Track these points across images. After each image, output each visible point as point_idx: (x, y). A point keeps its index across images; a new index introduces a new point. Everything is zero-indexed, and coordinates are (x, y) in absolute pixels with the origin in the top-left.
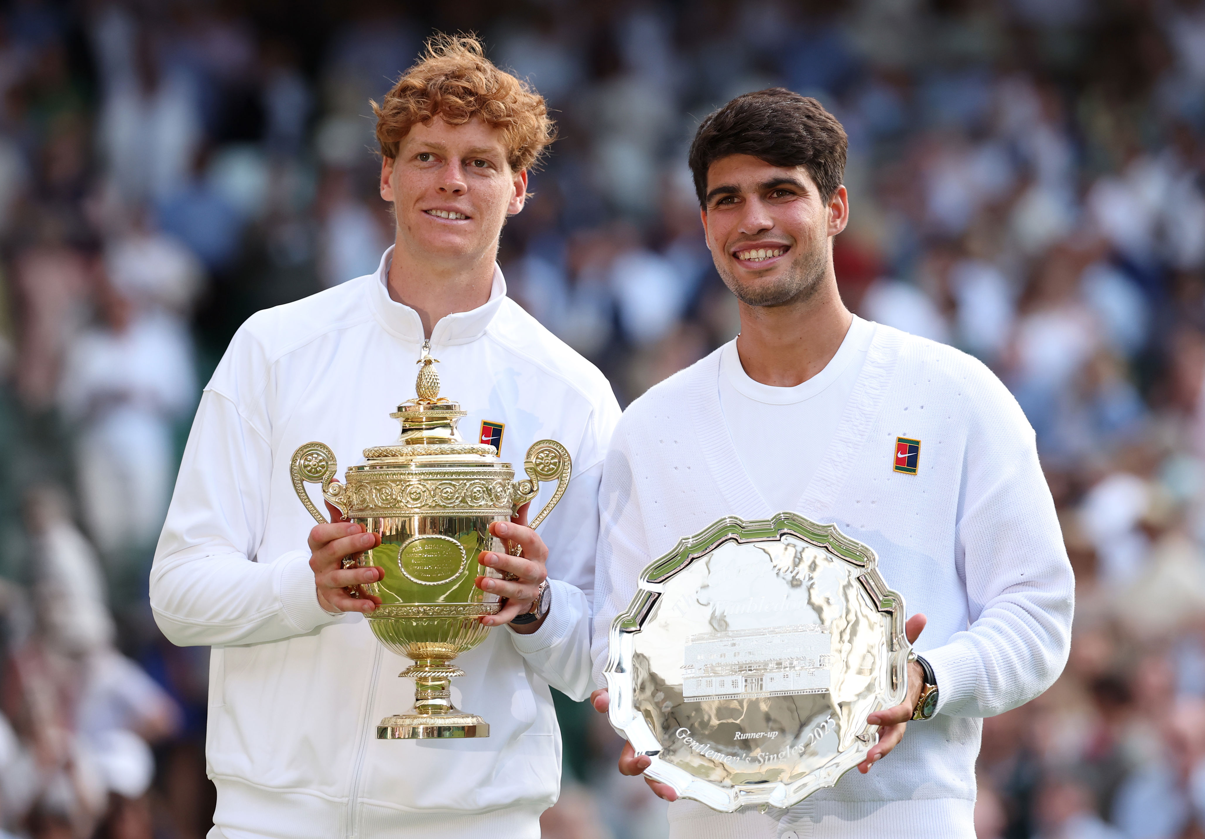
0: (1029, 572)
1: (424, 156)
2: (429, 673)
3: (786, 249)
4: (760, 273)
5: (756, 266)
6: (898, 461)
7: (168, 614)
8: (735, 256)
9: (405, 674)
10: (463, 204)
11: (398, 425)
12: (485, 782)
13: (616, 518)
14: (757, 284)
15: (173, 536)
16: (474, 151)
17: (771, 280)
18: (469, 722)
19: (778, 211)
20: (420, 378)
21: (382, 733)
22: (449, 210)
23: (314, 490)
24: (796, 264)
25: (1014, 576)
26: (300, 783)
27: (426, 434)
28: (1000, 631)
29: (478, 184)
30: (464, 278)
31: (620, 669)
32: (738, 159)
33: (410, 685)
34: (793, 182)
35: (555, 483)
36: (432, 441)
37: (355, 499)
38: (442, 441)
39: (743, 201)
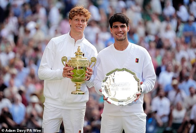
0: (151, 75)
1: (76, 20)
2: (78, 86)
3: (123, 34)
4: (120, 37)
5: (119, 36)
6: (136, 61)
7: (41, 76)
8: (116, 34)
9: (75, 86)
10: (81, 26)
11: (75, 55)
12: (81, 99)
13: (98, 66)
14: (119, 38)
15: (42, 66)
16: (83, 19)
17: (121, 38)
18: (83, 92)
19: (122, 29)
20: (78, 49)
21: (72, 93)
22: (79, 27)
23: (64, 62)
24: (124, 36)
25: (149, 76)
26: (58, 98)
27: (79, 56)
28: (148, 83)
29: (83, 23)
30: (80, 35)
31: (103, 87)
32: (117, 22)
33: (76, 87)
34: (124, 25)
35: (94, 62)
36: (79, 57)
37: (70, 64)
38: (81, 57)
39: (118, 27)
